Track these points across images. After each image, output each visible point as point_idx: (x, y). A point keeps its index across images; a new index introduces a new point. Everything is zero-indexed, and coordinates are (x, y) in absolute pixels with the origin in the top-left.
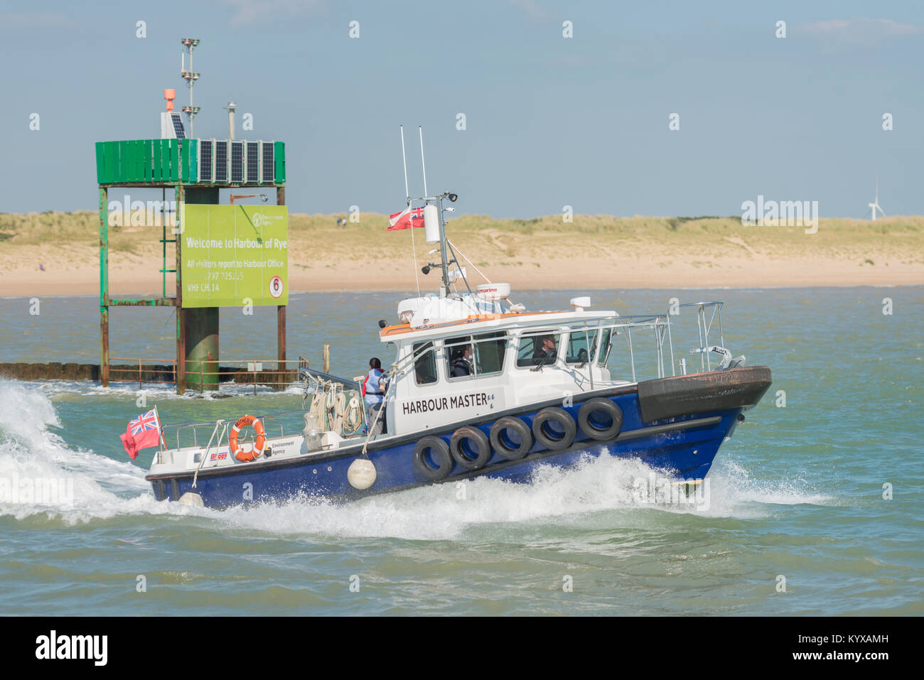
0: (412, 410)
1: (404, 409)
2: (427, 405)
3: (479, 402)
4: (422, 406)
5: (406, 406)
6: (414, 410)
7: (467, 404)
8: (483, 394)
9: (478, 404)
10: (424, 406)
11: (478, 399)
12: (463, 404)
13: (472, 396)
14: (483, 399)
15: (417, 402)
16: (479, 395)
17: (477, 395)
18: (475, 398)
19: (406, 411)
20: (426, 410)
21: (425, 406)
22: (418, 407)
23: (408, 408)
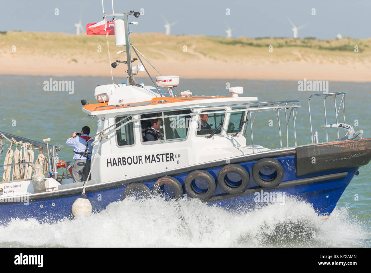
0: (114, 164)
1: (108, 163)
2: (126, 161)
3: (168, 159)
4: (122, 161)
5: (109, 161)
6: (116, 164)
7: (158, 160)
8: (171, 154)
9: (167, 161)
10: (123, 161)
11: (167, 157)
12: (155, 160)
13: (162, 155)
14: (171, 157)
15: (118, 158)
16: (168, 154)
17: (166, 154)
18: (164, 156)
19: (109, 164)
20: (125, 164)
21: (125, 161)
22: (119, 162)
23: (111, 162)
